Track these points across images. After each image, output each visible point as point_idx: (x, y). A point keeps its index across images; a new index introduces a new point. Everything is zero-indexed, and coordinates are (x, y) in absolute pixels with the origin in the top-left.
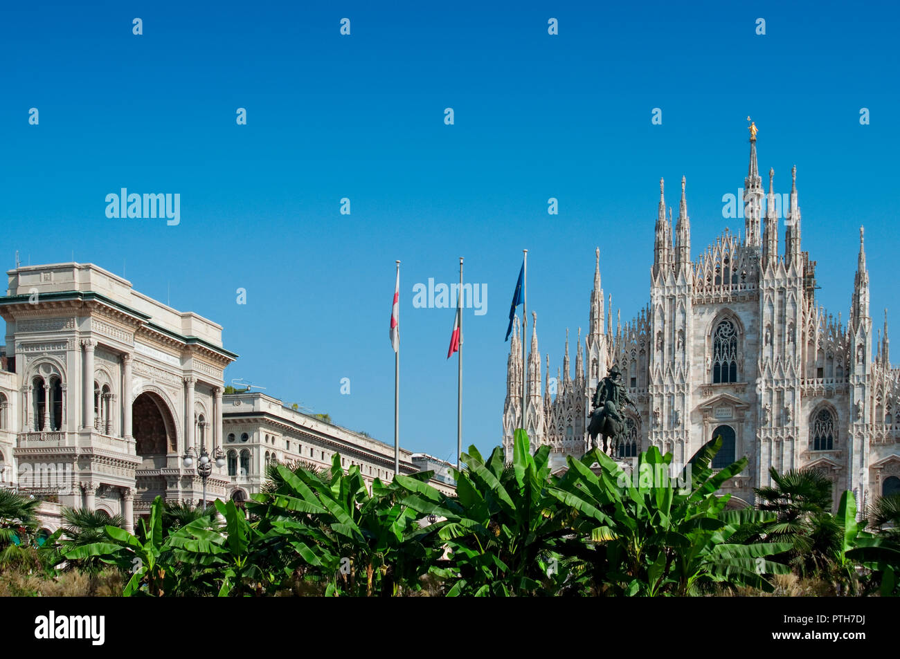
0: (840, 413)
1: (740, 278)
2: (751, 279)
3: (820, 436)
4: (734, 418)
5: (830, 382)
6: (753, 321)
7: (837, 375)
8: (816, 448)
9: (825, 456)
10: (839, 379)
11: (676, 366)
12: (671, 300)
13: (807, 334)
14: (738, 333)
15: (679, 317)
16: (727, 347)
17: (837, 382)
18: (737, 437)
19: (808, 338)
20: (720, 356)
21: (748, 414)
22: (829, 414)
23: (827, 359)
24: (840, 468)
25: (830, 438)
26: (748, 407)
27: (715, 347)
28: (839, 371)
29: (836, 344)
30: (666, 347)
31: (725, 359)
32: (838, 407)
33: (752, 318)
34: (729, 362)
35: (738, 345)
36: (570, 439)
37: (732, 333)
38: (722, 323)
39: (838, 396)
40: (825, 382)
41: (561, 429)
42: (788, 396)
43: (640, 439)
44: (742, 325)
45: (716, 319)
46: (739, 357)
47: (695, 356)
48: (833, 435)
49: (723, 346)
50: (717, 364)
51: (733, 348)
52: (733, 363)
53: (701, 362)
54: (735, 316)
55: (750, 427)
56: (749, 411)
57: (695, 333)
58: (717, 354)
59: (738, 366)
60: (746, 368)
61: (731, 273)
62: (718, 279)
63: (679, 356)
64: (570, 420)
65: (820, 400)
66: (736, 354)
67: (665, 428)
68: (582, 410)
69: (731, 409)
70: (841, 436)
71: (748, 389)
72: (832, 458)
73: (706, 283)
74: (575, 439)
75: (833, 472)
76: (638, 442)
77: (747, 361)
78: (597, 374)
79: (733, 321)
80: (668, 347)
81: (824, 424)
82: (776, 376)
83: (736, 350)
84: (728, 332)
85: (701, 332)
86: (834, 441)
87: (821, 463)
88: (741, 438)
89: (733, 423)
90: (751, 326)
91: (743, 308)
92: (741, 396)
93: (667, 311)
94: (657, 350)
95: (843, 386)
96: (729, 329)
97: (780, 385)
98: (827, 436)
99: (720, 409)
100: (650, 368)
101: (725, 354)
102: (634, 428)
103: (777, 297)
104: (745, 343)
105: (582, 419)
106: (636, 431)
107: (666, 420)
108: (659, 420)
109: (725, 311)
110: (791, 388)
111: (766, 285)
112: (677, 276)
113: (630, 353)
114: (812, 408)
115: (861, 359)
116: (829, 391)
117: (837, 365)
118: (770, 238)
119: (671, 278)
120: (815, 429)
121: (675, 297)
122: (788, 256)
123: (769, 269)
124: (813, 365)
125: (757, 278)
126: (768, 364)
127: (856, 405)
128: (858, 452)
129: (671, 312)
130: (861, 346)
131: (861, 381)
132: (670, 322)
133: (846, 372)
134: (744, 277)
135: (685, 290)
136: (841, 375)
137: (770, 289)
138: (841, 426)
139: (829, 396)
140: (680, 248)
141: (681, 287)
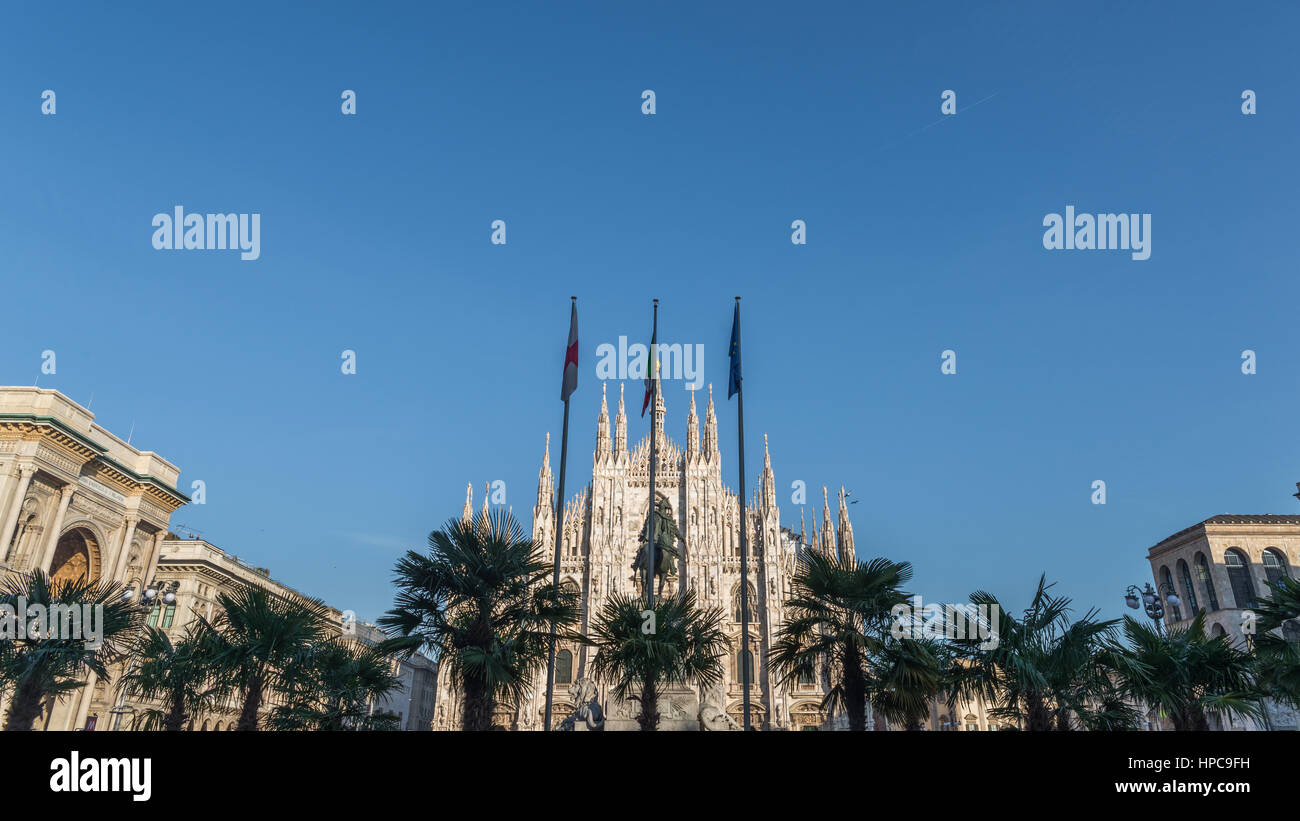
0: (757, 589)
1: (669, 468)
2: (679, 468)
5: (748, 560)
6: (680, 503)
7: (753, 555)
10: (757, 557)
11: (615, 538)
12: (611, 480)
13: (726, 517)
15: (618, 496)
17: (755, 560)
19: (726, 521)
22: (748, 588)
24: (762, 640)
28: (755, 550)
30: (606, 521)
32: (756, 583)
33: (679, 500)
42: (713, 571)
45: (648, 499)
47: (630, 530)
48: (753, 608)
53: (635, 536)
54: (664, 498)
56: (677, 582)
57: (631, 510)
63: (617, 530)
65: (739, 576)
67: (602, 594)
70: (760, 610)
73: (640, 469)
78: (543, 541)
82: (702, 551)
85: (636, 510)
86: (754, 614)
90: (679, 508)
91: (671, 492)
93: (608, 490)
94: (598, 524)
95: (759, 564)
97: (706, 560)
98: (748, 609)
100: (591, 538)
103: (701, 485)
107: (604, 588)
108: (598, 587)
110: (715, 564)
111: (691, 473)
112: (615, 461)
113: (572, 524)
114: (732, 584)
115: (772, 541)
116: (747, 568)
117: (752, 546)
118: (693, 436)
119: (611, 462)
120: (736, 601)
121: (614, 478)
122: (708, 453)
123: (693, 461)
124: (731, 545)
125: (683, 467)
126: (695, 540)
127: (771, 582)
128: (775, 625)
129: (611, 490)
130: (771, 531)
131: (774, 560)
132: (610, 499)
133: (760, 553)
134: (671, 466)
135: (623, 473)
136: (756, 555)
137: (695, 478)
138: (759, 601)
139: (747, 573)
140: (619, 439)
141: (620, 470)
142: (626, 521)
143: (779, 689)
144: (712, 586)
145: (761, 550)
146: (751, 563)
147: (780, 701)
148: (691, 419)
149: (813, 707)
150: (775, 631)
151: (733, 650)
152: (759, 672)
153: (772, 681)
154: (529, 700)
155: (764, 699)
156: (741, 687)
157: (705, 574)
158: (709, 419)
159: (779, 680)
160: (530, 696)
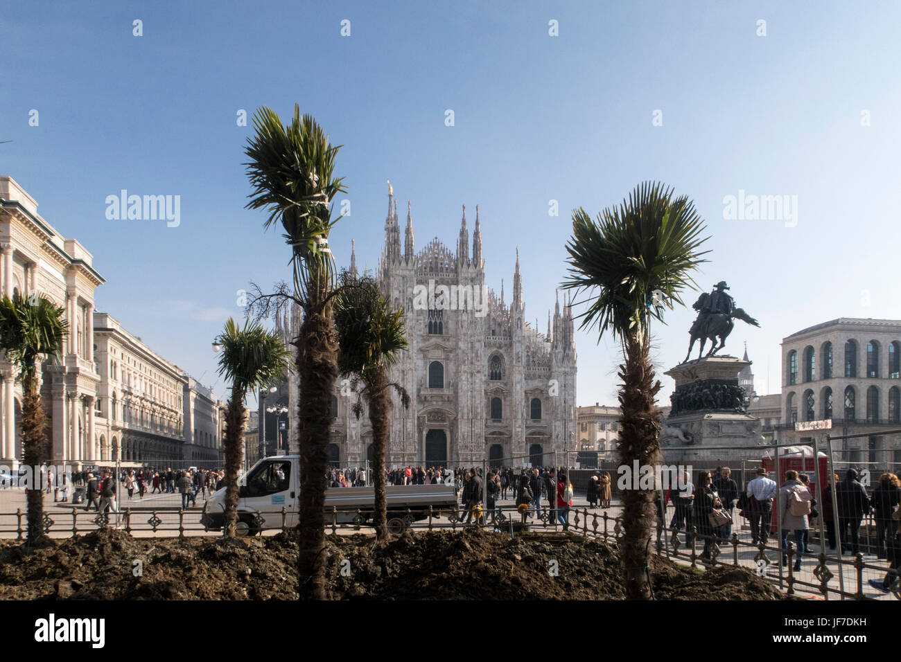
0: (506, 358)
1: (445, 269)
2: (452, 270)
3: (494, 371)
4: (442, 357)
5: (500, 339)
7: (504, 335)
8: (492, 379)
9: (497, 384)
10: (506, 337)
11: (408, 321)
12: (403, 278)
16: (437, 311)
17: (504, 339)
18: (444, 369)
21: (451, 355)
22: (499, 358)
23: (498, 325)
24: (507, 392)
25: (500, 373)
26: (451, 351)
27: (429, 311)
28: (505, 332)
29: (502, 316)
31: (436, 320)
32: (505, 355)
34: (438, 322)
35: (444, 311)
39: (505, 348)
40: (497, 339)
42: (477, 345)
46: (445, 319)
48: (502, 371)
49: (434, 311)
50: (431, 322)
51: (441, 312)
52: (440, 323)
53: (421, 319)
55: (452, 363)
56: (452, 353)
58: (431, 315)
59: (444, 325)
60: (450, 326)
61: (439, 265)
62: (431, 268)
65: (495, 349)
69: (440, 351)
70: (507, 372)
71: (451, 339)
72: (502, 386)
73: (424, 270)
75: (502, 394)
77: (450, 322)
81: (496, 364)
82: (469, 332)
83: (442, 315)
86: (502, 375)
87: (496, 388)
88: (447, 370)
89: (442, 360)
92: (447, 343)
95: (508, 341)
97: (472, 338)
98: (498, 371)
99: (433, 350)
101: (436, 316)
103: (469, 283)
110: (479, 341)
112: (407, 263)
115: (519, 326)
116: (500, 344)
117: (504, 329)
118: (465, 247)
119: (403, 264)
120: (491, 367)
121: (406, 277)
122: (475, 260)
123: (465, 266)
124: (489, 328)
125: (456, 271)
126: (465, 324)
127: (518, 354)
128: (519, 382)
129: (404, 286)
130: (519, 319)
131: (520, 339)
132: (403, 292)
133: (509, 334)
134: (447, 269)
135: (413, 273)
136: (506, 335)
137: (466, 278)
138: (507, 366)
139: (500, 347)
140: (409, 246)
141: (410, 270)
143: (519, 422)
144: (477, 356)
145: (510, 332)
146: (503, 341)
147: (520, 430)
148: (463, 233)
149: (539, 433)
150: (518, 386)
151: (489, 398)
152: (506, 412)
153: (515, 417)
154: (354, 428)
155: (508, 429)
156: (494, 421)
157: (472, 348)
158: (476, 234)
159: (520, 417)
160: (353, 425)
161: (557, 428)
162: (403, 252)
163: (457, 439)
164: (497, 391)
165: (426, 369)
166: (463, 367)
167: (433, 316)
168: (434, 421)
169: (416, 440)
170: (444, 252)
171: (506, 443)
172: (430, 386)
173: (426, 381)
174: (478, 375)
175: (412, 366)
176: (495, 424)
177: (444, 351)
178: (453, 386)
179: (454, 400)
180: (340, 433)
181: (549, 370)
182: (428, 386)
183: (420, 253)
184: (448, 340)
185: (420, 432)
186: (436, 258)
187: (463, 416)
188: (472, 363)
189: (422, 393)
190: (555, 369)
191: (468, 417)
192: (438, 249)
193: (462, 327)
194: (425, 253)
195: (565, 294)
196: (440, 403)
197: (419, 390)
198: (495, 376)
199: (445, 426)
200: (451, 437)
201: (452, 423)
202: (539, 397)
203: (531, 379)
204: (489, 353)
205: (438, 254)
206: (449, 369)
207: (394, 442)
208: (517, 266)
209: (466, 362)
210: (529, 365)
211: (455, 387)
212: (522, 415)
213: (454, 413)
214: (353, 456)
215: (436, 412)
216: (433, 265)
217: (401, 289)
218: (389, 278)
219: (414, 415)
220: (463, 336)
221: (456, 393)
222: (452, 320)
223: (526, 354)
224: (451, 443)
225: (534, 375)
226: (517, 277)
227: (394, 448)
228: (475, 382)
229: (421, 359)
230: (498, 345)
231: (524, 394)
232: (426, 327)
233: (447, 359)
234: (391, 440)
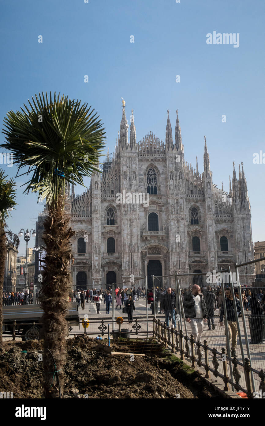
0: (201, 209)
1: (157, 152)
2: (162, 152)
3: (193, 219)
4: (157, 210)
5: (196, 196)
6: (163, 169)
7: (199, 194)
8: (192, 224)
9: (196, 227)
10: (200, 195)
11: (132, 186)
12: (129, 158)
14: (157, 174)
15: (133, 165)
16: (152, 179)
17: (199, 196)
18: (159, 218)
20: (149, 183)
21: (163, 208)
22: (196, 209)
23: (194, 187)
24: (203, 232)
25: (197, 219)
26: (163, 205)
27: (147, 180)
28: (199, 192)
29: (197, 181)
31: (152, 184)
32: (200, 207)
33: (163, 168)
34: (154, 186)
35: (157, 179)
36: (85, 216)
37: (154, 174)
38: (150, 169)
39: (200, 202)
40: (194, 196)
41: (79, 212)
42: (181, 201)
43: (117, 217)
44: (159, 171)
45: (147, 168)
46: (158, 184)
47: (140, 182)
48: (199, 219)
49: (151, 179)
50: (149, 187)
51: (155, 180)
52: (155, 187)
53: (142, 185)
54: (155, 167)
55: (164, 214)
56: (163, 207)
57: (139, 173)
58: (148, 182)
59: (157, 188)
60: (161, 189)
61: (153, 149)
62: (148, 152)
63: (133, 182)
64: (84, 208)
65: (193, 204)
66: (156, 183)
67: (129, 213)
68: (89, 203)
69: (156, 205)
70: (202, 219)
71: (163, 197)
72: (199, 228)
73: (143, 152)
74: (87, 217)
75: (200, 234)
76: (115, 219)
77: (162, 186)
78: (97, 188)
79: (155, 169)
80: (129, 178)
81: (194, 214)
82: (175, 192)
83: (156, 181)
84: (152, 174)
85: (142, 173)
86: (199, 221)
87: (195, 230)
88: (161, 219)
89: (157, 212)
90: (163, 172)
91: (159, 164)
92: (160, 200)
93: (128, 163)
94: (124, 179)
95: (202, 198)
96: (153, 172)
97: (177, 196)
98: (196, 219)
99: (151, 206)
101: (152, 182)
102: (113, 212)
104: (161, 179)
105: (90, 207)
106: (114, 214)
108: (126, 209)
109: (151, 164)
110: (182, 198)
111: (169, 155)
112: (132, 149)
113: (111, 179)
114: (190, 207)
115: (209, 187)
116: (197, 200)
117: (198, 190)
118: (170, 136)
119: (129, 149)
120: (191, 215)
121: (131, 157)
122: (177, 144)
123: (170, 149)
124: (189, 189)
125: (164, 152)
126: (172, 187)
127: (209, 206)
128: (211, 226)
129: (130, 163)
130: (209, 182)
131: (210, 196)
132: (130, 167)
133: (202, 193)
134: (158, 151)
135: (135, 154)
136: (200, 194)
137: (171, 157)
138: (202, 215)
139: (197, 202)
140: (133, 137)
141: (134, 153)
142: (138, 178)
143: (213, 254)
144: (181, 209)
145: (203, 192)
146: (198, 198)
147: (213, 259)
148: (168, 128)
149: (228, 261)
150: (211, 228)
151: (190, 237)
152: (203, 246)
153: (210, 250)
154: (96, 260)
155: (205, 258)
156: (195, 253)
157: (177, 203)
158: (177, 128)
159: (213, 249)
160: (97, 258)
161: (240, 257)
162: (128, 142)
163: (169, 267)
164: (196, 232)
165: (146, 218)
166: (171, 215)
167: (150, 182)
168: (153, 254)
169: (140, 268)
170: (156, 140)
171: (204, 269)
172: (150, 230)
173: (146, 226)
174: (182, 221)
175: (136, 216)
176: (196, 255)
177: (158, 205)
178: (165, 229)
179: (166, 238)
180: (87, 264)
181: (232, 216)
182: (148, 230)
183: (140, 142)
184: (161, 198)
185: (143, 262)
186: (151, 145)
187: (172, 250)
188: (177, 213)
189: (144, 234)
190: (236, 215)
191: (176, 250)
192: (152, 139)
193: (170, 189)
194: (144, 142)
195: (239, 165)
196: (157, 241)
197: (142, 233)
198: (194, 222)
199: (160, 257)
200: (165, 265)
201: (166, 256)
202: (225, 235)
203: (219, 223)
204: (189, 206)
205: (152, 142)
206: (162, 218)
207: (125, 270)
208: (206, 148)
209: (174, 213)
210: (217, 214)
211: (167, 230)
212: (214, 248)
213: (166, 248)
214: (96, 281)
215: (154, 248)
216: (149, 149)
217: (128, 165)
218: (120, 159)
219: (138, 250)
220: (171, 195)
221: (167, 234)
222: (163, 185)
223: (215, 206)
224: (165, 269)
225: (222, 221)
226: (206, 155)
227: (125, 274)
228: (180, 226)
229: (142, 211)
230: (195, 200)
231: (215, 233)
232: (145, 189)
233: (161, 211)
234: (123, 268)
